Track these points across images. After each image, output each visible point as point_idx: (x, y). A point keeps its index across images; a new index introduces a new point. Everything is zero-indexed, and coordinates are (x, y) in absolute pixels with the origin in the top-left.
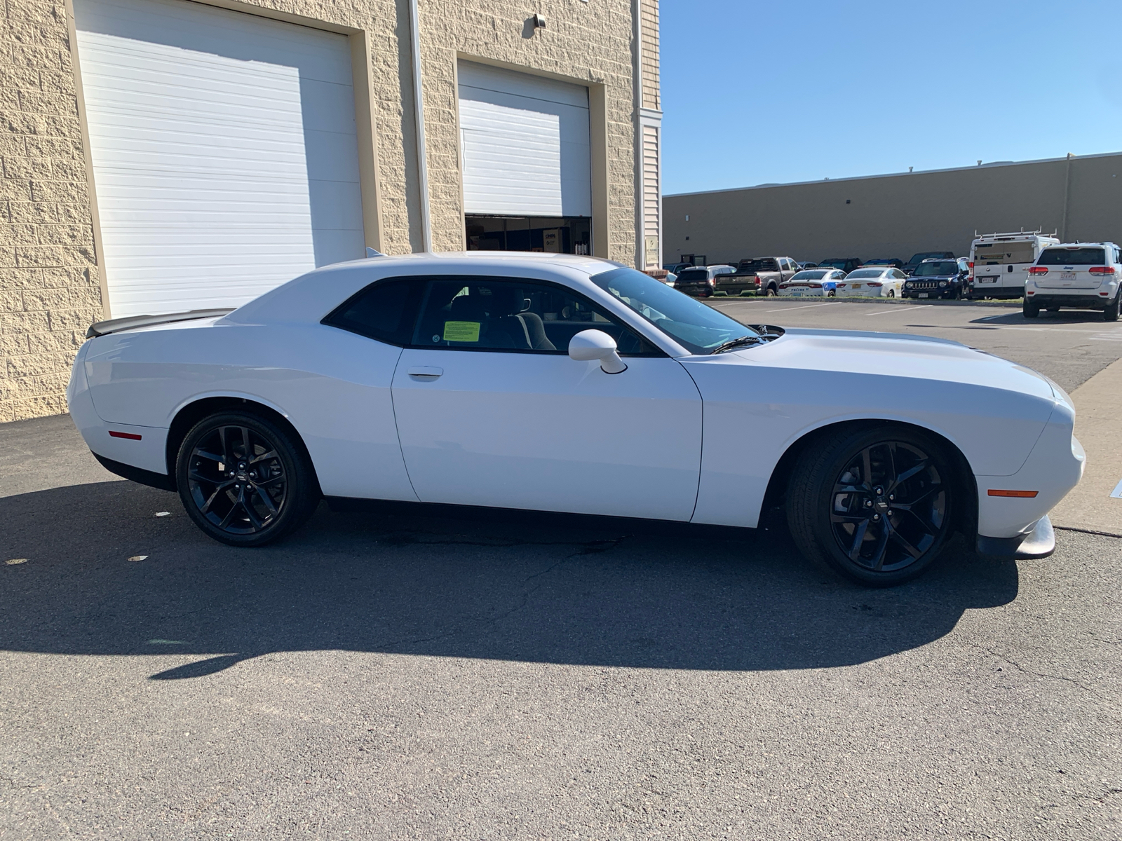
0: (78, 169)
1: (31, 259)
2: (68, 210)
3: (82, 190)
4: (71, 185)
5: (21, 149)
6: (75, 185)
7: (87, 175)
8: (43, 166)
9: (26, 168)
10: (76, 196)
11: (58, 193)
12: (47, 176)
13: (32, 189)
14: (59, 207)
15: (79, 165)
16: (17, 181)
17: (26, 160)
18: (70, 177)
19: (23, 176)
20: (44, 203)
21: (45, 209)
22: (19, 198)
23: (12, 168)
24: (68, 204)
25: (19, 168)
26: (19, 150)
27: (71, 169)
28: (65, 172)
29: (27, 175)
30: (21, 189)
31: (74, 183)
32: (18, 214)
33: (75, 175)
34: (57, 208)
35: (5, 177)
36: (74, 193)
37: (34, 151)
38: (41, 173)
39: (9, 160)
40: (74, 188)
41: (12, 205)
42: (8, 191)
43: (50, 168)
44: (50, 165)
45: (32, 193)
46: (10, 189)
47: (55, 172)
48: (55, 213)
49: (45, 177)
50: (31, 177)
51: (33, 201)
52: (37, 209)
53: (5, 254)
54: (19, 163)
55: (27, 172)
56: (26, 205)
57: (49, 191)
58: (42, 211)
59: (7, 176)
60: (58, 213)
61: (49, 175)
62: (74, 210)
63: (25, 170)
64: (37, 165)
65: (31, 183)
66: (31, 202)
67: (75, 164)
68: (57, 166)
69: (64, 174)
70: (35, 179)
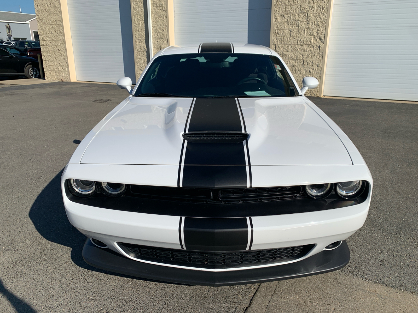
0: (325, 7)
1: (302, 41)
2: (318, 23)
3: (325, 15)
4: (321, 13)
5: (307, 2)
6: (323, 13)
7: (328, 9)
8: (313, 7)
9: (307, 9)
10: (322, 18)
11: (316, 17)
12: (314, 11)
13: (307, 16)
14: (315, 22)
15: (326, 5)
16: (303, 14)
17: (308, 5)
18: (321, 10)
19: (306, 12)
20: (310, 21)
21: (310, 23)
22: (303, 20)
23: (302, 9)
24: (319, 21)
25: (305, 9)
26: (306, 2)
27: (322, 7)
28: (320, 8)
29: (307, 11)
30: (304, 16)
31: (322, 12)
32: (301, 25)
33: (324, 9)
34: (314, 23)
35: (300, 13)
36: (321, 16)
37: (311, 2)
38: (312, 10)
39: (302, 6)
40: (322, 14)
41: (300, 22)
42: (300, 17)
43: (315, 8)
44: (315, 6)
45: (307, 18)
46: (301, 17)
47: (317, 9)
48: (314, 25)
49: (313, 11)
50: (308, 12)
51: (307, 20)
52: (308, 23)
53: (295, 39)
54: (305, 7)
55: (307, 10)
56: (305, 22)
57: (313, 16)
58: (309, 24)
59: (301, 12)
60: (314, 24)
61: (314, 10)
62: (320, 23)
63: (306, 9)
64: (311, 7)
65: (308, 14)
66: (306, 21)
67: (324, 5)
68: (318, 6)
69: (320, 9)
70: (309, 12)
